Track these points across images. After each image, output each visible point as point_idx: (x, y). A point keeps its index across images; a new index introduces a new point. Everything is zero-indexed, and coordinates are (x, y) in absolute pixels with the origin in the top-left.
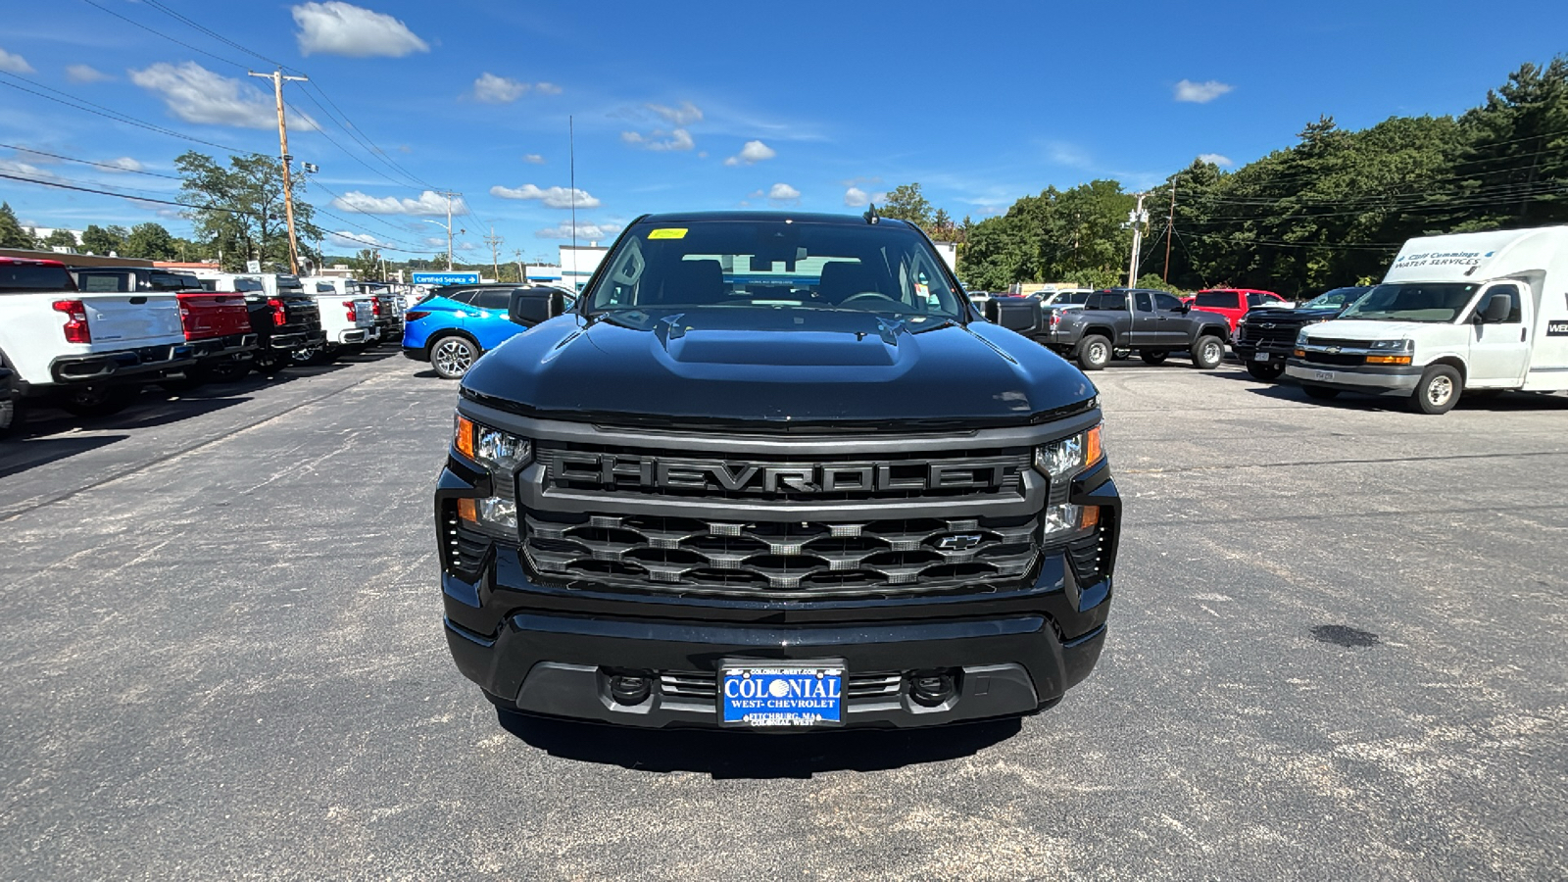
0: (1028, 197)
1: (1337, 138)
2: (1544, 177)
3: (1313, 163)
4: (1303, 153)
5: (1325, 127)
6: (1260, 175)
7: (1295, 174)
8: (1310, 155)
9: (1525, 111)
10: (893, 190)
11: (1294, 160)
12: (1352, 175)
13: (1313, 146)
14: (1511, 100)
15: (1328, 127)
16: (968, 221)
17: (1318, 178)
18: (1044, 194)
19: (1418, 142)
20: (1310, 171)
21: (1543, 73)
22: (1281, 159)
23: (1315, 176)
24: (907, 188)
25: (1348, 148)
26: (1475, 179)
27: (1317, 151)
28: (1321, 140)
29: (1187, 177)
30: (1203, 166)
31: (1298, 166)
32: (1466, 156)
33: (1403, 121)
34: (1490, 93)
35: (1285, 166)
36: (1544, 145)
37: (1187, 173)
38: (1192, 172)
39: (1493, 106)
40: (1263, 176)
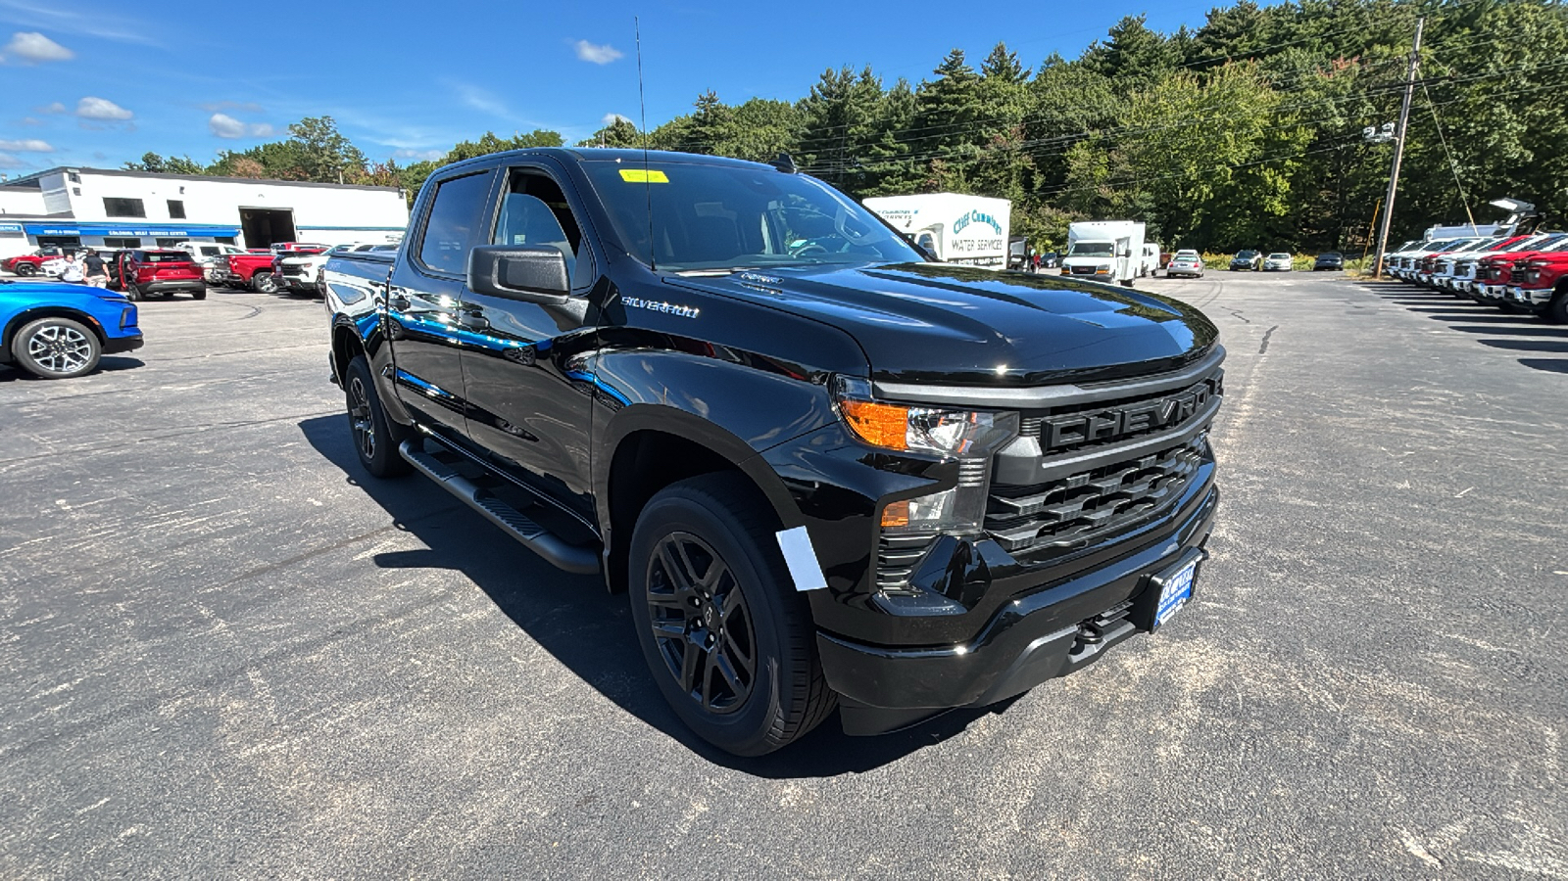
0: (467, 142)
1: (722, 110)
2: (848, 155)
3: (707, 130)
4: (700, 121)
5: (711, 100)
6: (670, 138)
7: (696, 139)
8: (704, 123)
9: (832, 104)
10: (298, 121)
11: (694, 126)
12: (737, 143)
13: (706, 115)
14: (824, 94)
15: (714, 101)
16: (393, 165)
17: (714, 144)
18: (484, 140)
19: (774, 121)
20: (707, 137)
21: (838, 78)
22: (685, 125)
23: (711, 142)
24: (316, 121)
25: (730, 120)
26: (813, 153)
27: (709, 120)
28: (712, 111)
29: (612, 133)
30: (623, 124)
31: (698, 131)
32: (805, 135)
33: (762, 102)
34: (812, 88)
35: (689, 131)
36: (846, 132)
37: (609, 129)
38: (614, 129)
39: (814, 98)
40: (673, 138)
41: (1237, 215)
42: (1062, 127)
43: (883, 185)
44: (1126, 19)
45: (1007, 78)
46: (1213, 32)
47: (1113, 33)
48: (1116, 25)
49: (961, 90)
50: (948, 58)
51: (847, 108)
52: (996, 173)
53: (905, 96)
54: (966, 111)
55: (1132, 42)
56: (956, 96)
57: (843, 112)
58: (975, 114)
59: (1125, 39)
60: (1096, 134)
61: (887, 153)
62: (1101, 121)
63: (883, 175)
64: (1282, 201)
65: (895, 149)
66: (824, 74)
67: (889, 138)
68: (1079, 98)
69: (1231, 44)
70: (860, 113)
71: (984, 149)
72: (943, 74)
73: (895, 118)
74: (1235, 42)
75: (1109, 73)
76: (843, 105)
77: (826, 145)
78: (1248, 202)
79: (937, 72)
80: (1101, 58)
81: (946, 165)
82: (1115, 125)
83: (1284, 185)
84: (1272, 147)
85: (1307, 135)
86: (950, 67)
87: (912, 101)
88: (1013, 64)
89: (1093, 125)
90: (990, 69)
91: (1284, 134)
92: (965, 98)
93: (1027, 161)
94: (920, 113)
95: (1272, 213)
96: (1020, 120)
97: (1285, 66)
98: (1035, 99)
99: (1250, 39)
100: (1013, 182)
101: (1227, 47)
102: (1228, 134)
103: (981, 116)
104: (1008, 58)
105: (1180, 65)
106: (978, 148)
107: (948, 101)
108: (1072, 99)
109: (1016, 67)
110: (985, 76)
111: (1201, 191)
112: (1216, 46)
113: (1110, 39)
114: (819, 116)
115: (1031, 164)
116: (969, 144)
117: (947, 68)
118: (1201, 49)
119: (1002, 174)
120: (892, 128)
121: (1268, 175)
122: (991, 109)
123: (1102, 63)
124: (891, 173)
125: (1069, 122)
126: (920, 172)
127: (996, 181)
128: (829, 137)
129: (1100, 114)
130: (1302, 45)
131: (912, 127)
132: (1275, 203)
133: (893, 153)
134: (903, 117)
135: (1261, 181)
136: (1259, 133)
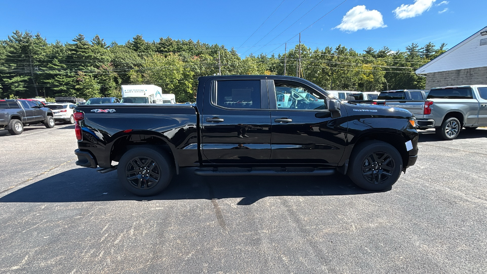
41: (181, 93)
42: (125, 65)
43: (57, 79)
44: (137, 35)
45: (102, 47)
46: (162, 44)
47: (134, 39)
48: (135, 37)
49: (85, 48)
50: (78, 37)
51: (31, 47)
52: (105, 78)
53: (61, 47)
54: (88, 56)
55: (141, 42)
56: (84, 50)
57: (29, 48)
58: (93, 57)
59: (139, 41)
60: (137, 68)
61: (56, 67)
62: (137, 64)
63: (56, 75)
64: (191, 90)
65: (60, 66)
66: (15, 32)
67: (56, 61)
68: (128, 56)
69: (168, 48)
70: (38, 50)
71: (99, 69)
72: (77, 42)
73: (58, 55)
74: (169, 47)
75: (136, 50)
76: (29, 46)
77: (21, 61)
78: (183, 89)
79: (73, 40)
80: (132, 46)
81: (84, 74)
82: (141, 66)
83: (190, 86)
84: (186, 76)
85: (193, 73)
86: (80, 40)
87: (65, 49)
88: (103, 43)
89: (135, 65)
90: (95, 43)
91: (188, 73)
92: (88, 51)
93: (116, 74)
94: (69, 54)
95: (189, 93)
96: (110, 61)
97: (182, 56)
98: (113, 55)
99: (172, 47)
100: (111, 81)
101: (167, 48)
102: (175, 72)
103: (95, 58)
104: (101, 40)
105: (156, 51)
106: (96, 69)
107: (81, 51)
108: (126, 57)
109: (105, 44)
110: (93, 45)
111: (171, 86)
112: (164, 48)
113: (133, 40)
114: (16, 49)
115: (117, 75)
116: (92, 67)
117: (78, 40)
118: (160, 48)
119: (107, 78)
120: (57, 58)
121: (186, 82)
122: (98, 56)
123: (133, 47)
124: (60, 75)
125: (127, 64)
126: (73, 75)
127: (105, 80)
128: (22, 58)
129: (136, 62)
130: (184, 51)
131: (66, 59)
132: (189, 90)
133: (59, 68)
134: (61, 55)
135: (185, 84)
136: (182, 72)
